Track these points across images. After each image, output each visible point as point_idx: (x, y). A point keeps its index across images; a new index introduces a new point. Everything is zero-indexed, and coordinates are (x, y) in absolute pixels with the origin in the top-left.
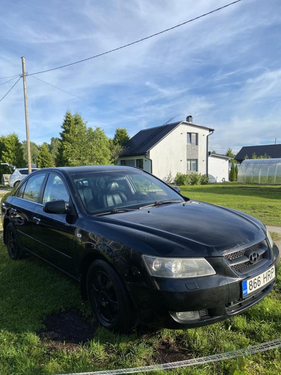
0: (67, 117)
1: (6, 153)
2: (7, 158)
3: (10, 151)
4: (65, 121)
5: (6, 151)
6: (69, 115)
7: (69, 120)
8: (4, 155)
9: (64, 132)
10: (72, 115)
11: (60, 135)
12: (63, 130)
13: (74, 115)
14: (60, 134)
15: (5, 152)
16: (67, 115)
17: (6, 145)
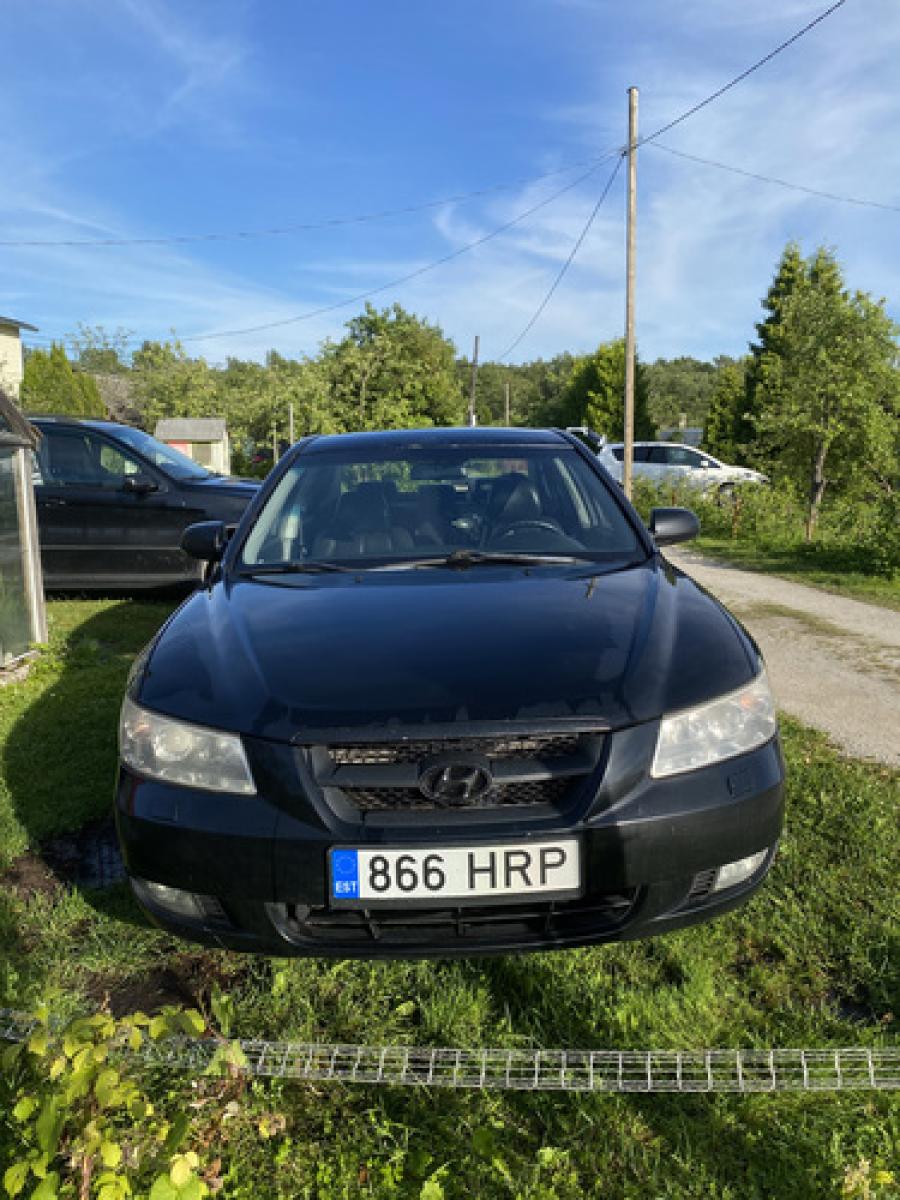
0: (785, 267)
1: (598, 398)
2: (599, 413)
3: (609, 392)
4: (778, 281)
5: (600, 390)
6: (791, 258)
7: (791, 275)
8: (593, 404)
9: (769, 321)
10: (803, 258)
11: (756, 332)
12: (768, 314)
13: (810, 259)
14: (759, 326)
15: (596, 393)
16: (787, 261)
17: (600, 371)
